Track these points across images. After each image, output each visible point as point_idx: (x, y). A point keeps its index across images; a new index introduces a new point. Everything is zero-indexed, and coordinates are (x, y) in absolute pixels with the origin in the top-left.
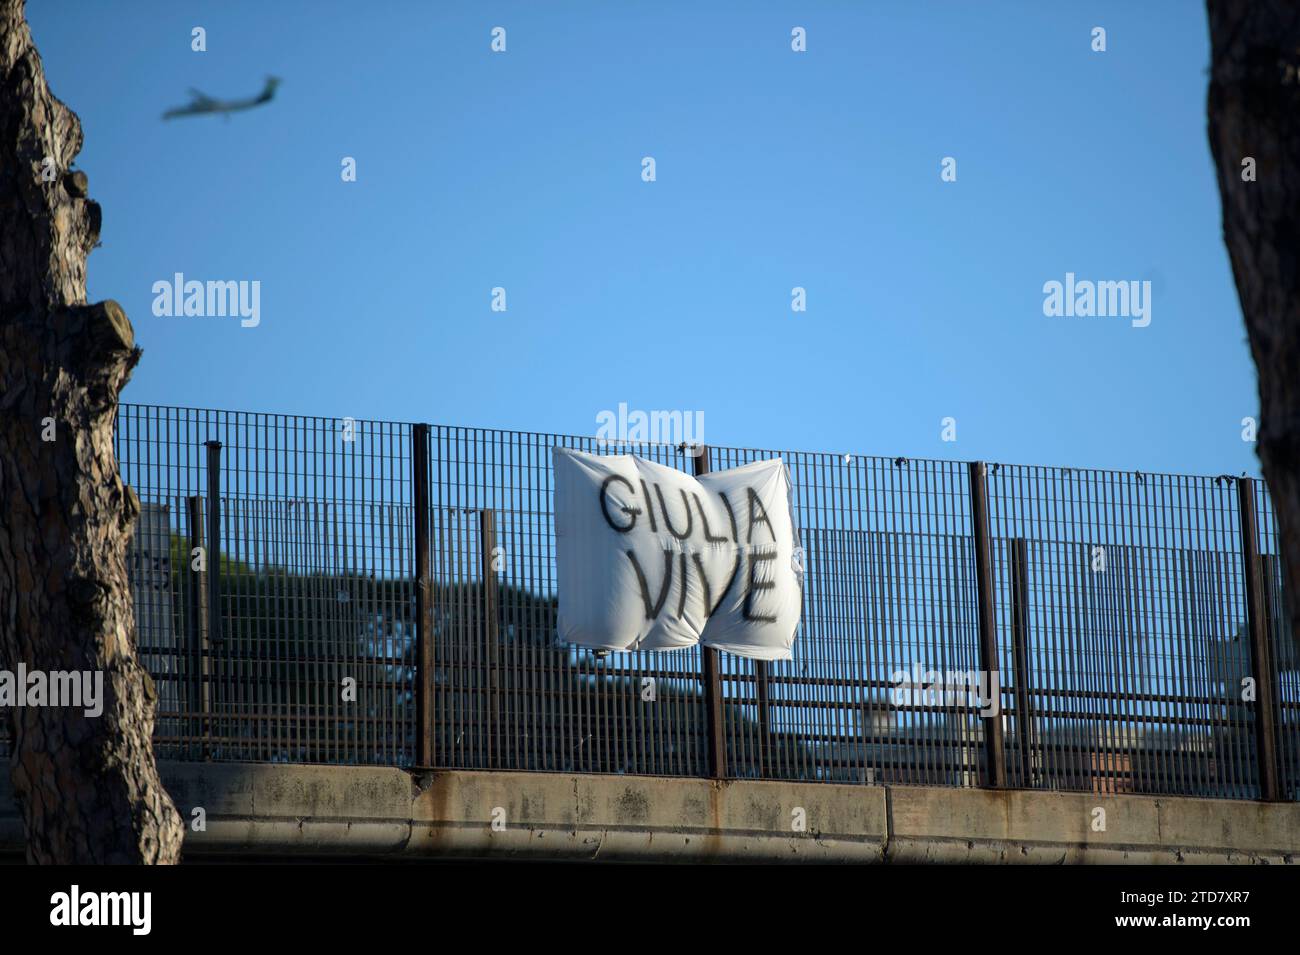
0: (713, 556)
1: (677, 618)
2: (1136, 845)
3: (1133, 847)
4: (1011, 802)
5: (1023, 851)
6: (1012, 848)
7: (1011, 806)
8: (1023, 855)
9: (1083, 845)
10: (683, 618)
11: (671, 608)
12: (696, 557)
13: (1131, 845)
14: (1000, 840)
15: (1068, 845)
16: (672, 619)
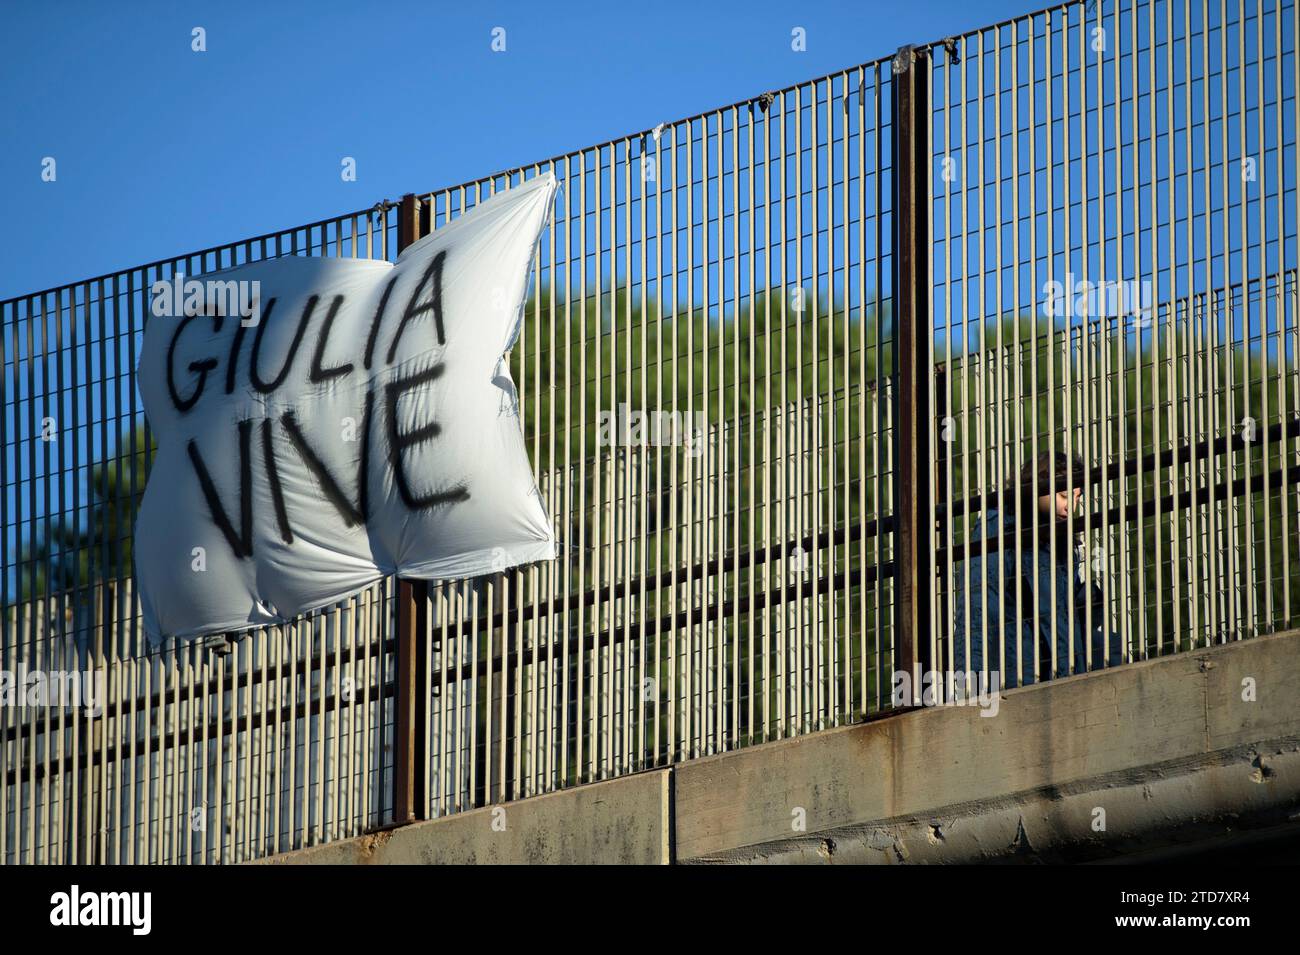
0: (320, 408)
1: (285, 543)
2: (1158, 765)
3: (1154, 771)
4: (900, 739)
5: (937, 834)
6: (912, 831)
7: (901, 745)
8: (939, 841)
9: (1049, 792)
10: (296, 539)
11: (266, 527)
12: (289, 421)
13: (1147, 768)
14: (880, 823)
15: (1019, 797)
16: (275, 546)
